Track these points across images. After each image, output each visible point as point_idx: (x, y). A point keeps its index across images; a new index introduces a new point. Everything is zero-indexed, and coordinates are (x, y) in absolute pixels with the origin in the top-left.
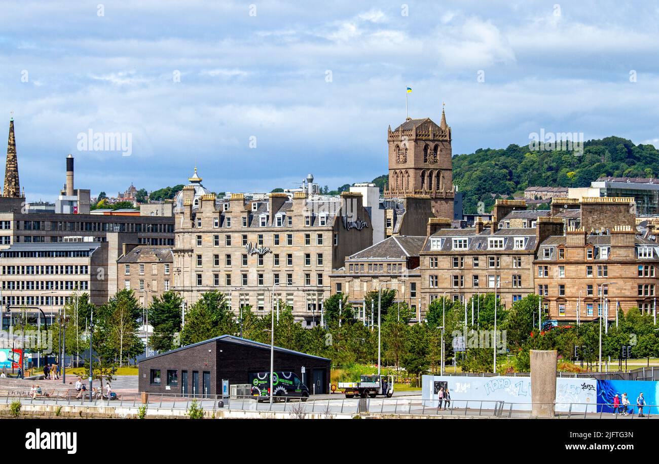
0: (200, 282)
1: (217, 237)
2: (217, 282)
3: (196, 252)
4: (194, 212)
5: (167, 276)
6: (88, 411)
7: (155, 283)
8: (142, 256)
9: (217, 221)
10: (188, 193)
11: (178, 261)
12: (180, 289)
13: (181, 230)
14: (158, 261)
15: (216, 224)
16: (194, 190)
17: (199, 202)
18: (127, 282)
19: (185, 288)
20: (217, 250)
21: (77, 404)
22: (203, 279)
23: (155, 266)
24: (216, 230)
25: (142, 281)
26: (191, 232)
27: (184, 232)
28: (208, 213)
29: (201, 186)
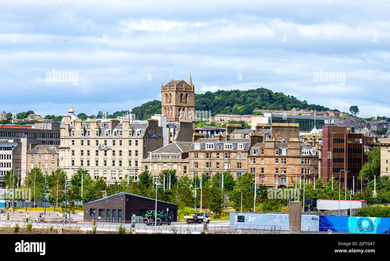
0: (73, 164)
1: (82, 141)
2: (82, 164)
3: (71, 149)
4: (70, 128)
5: (53, 161)
6: (67, 228)
7: (46, 164)
8: (40, 150)
9: (83, 133)
10: (67, 118)
11: (61, 153)
12: (63, 167)
13: (64, 137)
14: (48, 153)
15: (82, 134)
16: (70, 117)
17: (73, 123)
18: (32, 164)
19: (65, 167)
20: (82, 148)
21: (61, 225)
22: (75, 163)
23: (47, 156)
24: (82, 137)
25: (40, 163)
26: (69, 139)
27: (65, 139)
28: (78, 129)
29: (74, 115)
